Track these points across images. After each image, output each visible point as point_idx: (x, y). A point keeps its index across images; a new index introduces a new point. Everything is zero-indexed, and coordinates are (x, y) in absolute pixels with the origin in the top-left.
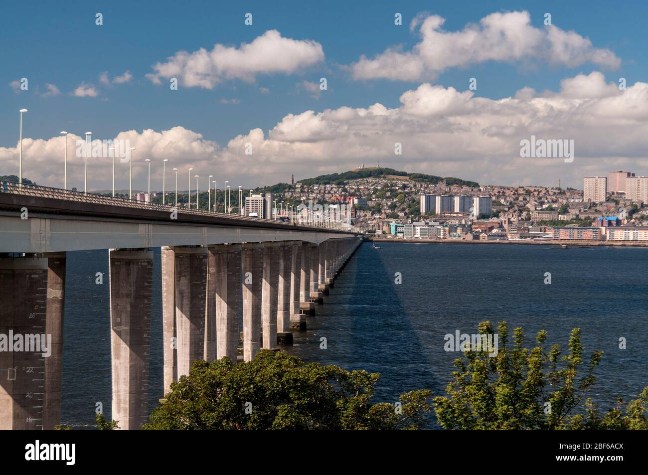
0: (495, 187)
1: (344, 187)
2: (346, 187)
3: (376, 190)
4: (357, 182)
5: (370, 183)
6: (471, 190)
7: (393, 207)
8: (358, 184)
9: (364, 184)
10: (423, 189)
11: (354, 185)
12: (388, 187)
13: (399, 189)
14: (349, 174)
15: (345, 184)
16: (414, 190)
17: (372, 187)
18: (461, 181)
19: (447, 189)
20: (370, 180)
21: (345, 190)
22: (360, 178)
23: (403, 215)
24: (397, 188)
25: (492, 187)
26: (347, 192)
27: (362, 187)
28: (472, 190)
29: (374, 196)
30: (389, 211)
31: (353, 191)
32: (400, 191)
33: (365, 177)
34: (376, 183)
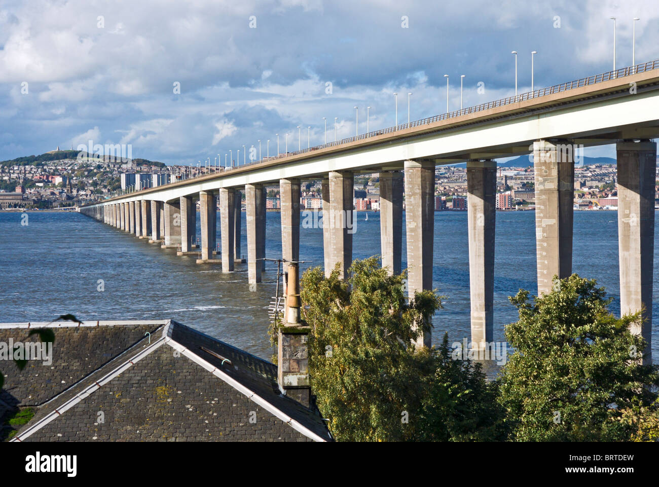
0: (181, 167)
1: (43, 168)
2: (45, 167)
3: (73, 171)
4: (54, 163)
5: (67, 164)
6: (159, 169)
7: (95, 184)
8: (56, 165)
9: (61, 164)
10: (116, 169)
11: (52, 166)
12: (84, 167)
13: (94, 169)
14: (46, 156)
15: (43, 165)
16: (108, 169)
17: (69, 168)
18: (149, 162)
19: (139, 169)
20: (66, 161)
21: (45, 171)
22: (57, 159)
23: (107, 191)
24: (92, 168)
25: (178, 166)
26: (46, 172)
27: (60, 168)
28: (161, 170)
29: (73, 175)
30: (92, 188)
31: (52, 171)
32: (95, 171)
33: (62, 159)
34: (72, 164)
